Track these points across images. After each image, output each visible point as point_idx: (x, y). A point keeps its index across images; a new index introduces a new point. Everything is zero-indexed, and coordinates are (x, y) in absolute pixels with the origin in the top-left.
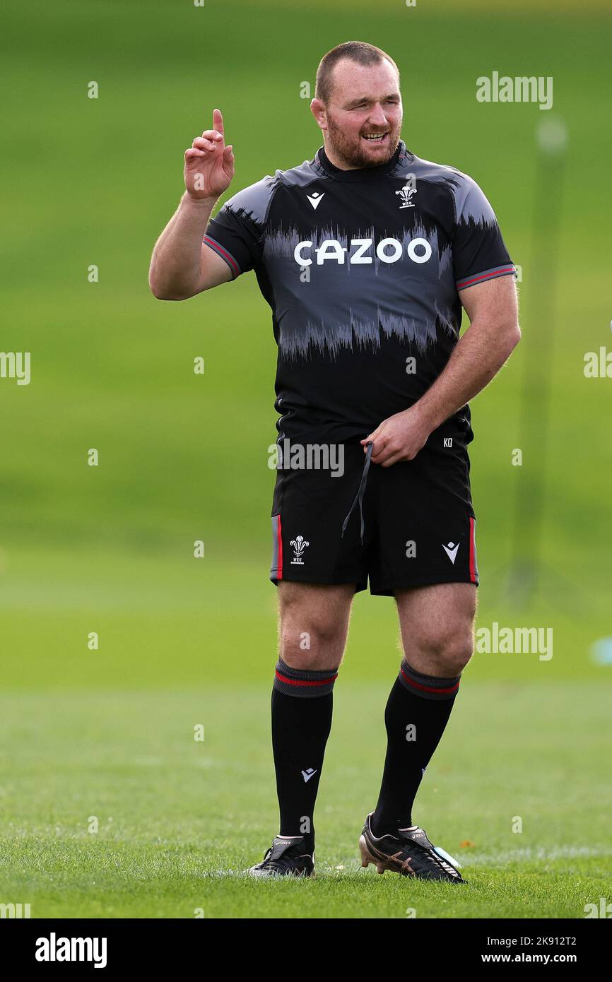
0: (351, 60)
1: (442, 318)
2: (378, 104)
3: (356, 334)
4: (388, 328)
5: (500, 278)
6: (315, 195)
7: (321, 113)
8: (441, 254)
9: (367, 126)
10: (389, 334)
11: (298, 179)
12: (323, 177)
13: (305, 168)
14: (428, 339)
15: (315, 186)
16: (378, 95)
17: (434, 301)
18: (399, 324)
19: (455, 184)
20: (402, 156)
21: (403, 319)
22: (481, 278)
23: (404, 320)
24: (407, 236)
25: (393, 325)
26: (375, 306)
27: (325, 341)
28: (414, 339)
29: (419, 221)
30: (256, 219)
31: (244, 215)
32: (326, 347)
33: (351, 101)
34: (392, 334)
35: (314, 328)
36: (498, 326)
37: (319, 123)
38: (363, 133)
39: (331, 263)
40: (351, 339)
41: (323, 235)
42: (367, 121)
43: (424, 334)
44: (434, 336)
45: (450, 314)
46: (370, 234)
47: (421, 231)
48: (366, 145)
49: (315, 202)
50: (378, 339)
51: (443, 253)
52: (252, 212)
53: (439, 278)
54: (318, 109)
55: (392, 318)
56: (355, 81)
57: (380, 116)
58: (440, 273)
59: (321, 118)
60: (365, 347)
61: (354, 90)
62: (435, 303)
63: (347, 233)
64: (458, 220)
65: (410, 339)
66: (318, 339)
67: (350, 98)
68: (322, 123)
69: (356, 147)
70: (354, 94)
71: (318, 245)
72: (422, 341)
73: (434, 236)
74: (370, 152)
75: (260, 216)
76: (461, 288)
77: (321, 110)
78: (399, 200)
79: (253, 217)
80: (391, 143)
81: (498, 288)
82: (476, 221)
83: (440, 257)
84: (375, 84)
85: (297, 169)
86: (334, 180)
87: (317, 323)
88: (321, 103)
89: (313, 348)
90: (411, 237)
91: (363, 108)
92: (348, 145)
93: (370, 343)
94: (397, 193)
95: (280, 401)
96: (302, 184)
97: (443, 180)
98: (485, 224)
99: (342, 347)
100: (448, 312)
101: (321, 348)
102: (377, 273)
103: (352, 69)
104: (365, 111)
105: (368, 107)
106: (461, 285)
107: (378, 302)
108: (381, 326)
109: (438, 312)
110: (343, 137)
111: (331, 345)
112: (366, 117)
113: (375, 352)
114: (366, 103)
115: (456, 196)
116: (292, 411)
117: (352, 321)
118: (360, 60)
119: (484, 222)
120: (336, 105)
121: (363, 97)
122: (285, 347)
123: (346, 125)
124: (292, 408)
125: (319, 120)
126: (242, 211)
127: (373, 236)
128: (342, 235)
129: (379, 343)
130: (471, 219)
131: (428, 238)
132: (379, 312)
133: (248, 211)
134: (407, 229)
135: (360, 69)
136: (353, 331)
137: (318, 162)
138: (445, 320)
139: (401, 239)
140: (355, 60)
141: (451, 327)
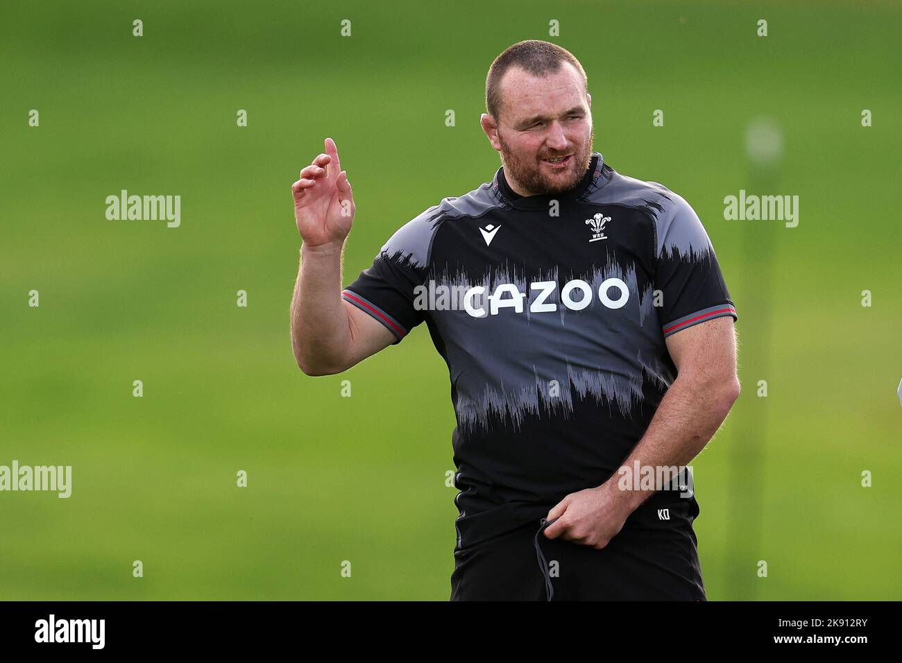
0: (522, 69)
1: (650, 370)
2: (556, 123)
3: (543, 396)
4: (580, 387)
5: (710, 322)
6: (490, 227)
7: (493, 130)
8: (641, 296)
9: (544, 149)
10: (583, 394)
11: (470, 207)
12: (500, 205)
13: (479, 195)
14: (633, 396)
15: (490, 216)
16: (555, 111)
17: (637, 353)
18: (594, 379)
19: (659, 207)
20: (597, 174)
21: (599, 375)
22: (688, 322)
23: (601, 376)
24: (597, 276)
25: (587, 382)
26: (564, 362)
27: (507, 406)
28: (615, 397)
29: (612, 256)
30: (417, 263)
31: (401, 259)
32: (508, 414)
33: (523, 120)
34: (587, 394)
35: (493, 391)
36: (705, 381)
37: (492, 142)
38: (540, 157)
39: (507, 312)
40: (537, 403)
41: (497, 279)
42: (544, 143)
43: (627, 391)
44: (639, 393)
45: (659, 365)
46: (553, 275)
47: (614, 268)
48: (545, 169)
49: (488, 237)
50: (570, 401)
51: (644, 294)
52: (411, 254)
53: (642, 325)
54: (489, 127)
55: (586, 375)
56: (526, 96)
57: (559, 137)
58: (642, 318)
59: (493, 137)
60: (555, 412)
61: (526, 107)
62: (639, 355)
63: (527, 274)
64: (658, 254)
65: (610, 398)
66: (499, 405)
67: (521, 116)
68: (493, 142)
69: (535, 173)
70: (525, 112)
71: (492, 291)
72: (626, 399)
73: (632, 275)
74: (551, 176)
75: (421, 259)
76: (667, 334)
77: (492, 128)
78: (589, 231)
79: (412, 260)
80: (577, 165)
81: (707, 334)
82: (682, 253)
83: (641, 300)
84: (551, 98)
85: (470, 195)
86: (513, 209)
87: (495, 385)
88: (491, 119)
89: (492, 416)
90: (603, 277)
91: (538, 127)
92: (524, 171)
93: (560, 406)
94: (587, 222)
95: (459, 475)
96: (475, 214)
97: (644, 204)
98: (693, 256)
99: (526, 412)
100: (657, 363)
101: (503, 413)
102: (563, 322)
103: (523, 81)
104: (541, 130)
105: (545, 125)
106: (667, 331)
107: (567, 358)
108: (572, 385)
109: (643, 365)
110: (518, 161)
111: (514, 411)
112: (542, 138)
113: (566, 416)
114: (541, 122)
115: (659, 222)
116: (473, 487)
117: (538, 382)
118: (533, 69)
119: (692, 254)
120: (507, 124)
121: (536, 115)
122: (463, 414)
123: (519, 149)
124: (472, 484)
125: (491, 138)
126: (398, 255)
127: (556, 277)
128: (520, 278)
129: (571, 406)
130: (675, 251)
131: (624, 278)
132: (569, 368)
133: (405, 254)
134: (597, 268)
135: (532, 80)
136: (539, 393)
137: (496, 185)
138: (653, 372)
139: (590, 280)
140: (526, 69)
141: (662, 379)
